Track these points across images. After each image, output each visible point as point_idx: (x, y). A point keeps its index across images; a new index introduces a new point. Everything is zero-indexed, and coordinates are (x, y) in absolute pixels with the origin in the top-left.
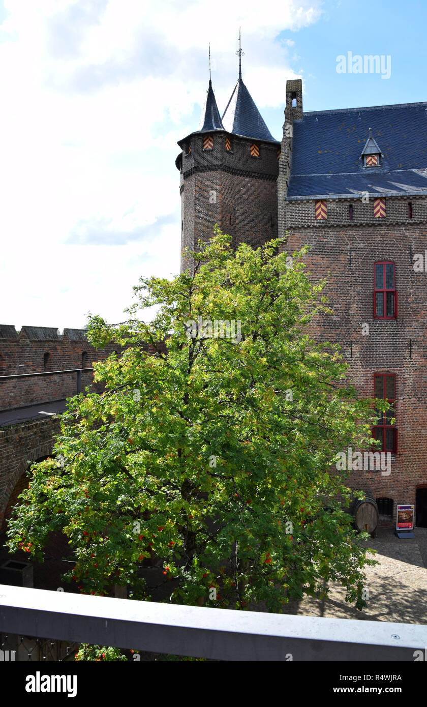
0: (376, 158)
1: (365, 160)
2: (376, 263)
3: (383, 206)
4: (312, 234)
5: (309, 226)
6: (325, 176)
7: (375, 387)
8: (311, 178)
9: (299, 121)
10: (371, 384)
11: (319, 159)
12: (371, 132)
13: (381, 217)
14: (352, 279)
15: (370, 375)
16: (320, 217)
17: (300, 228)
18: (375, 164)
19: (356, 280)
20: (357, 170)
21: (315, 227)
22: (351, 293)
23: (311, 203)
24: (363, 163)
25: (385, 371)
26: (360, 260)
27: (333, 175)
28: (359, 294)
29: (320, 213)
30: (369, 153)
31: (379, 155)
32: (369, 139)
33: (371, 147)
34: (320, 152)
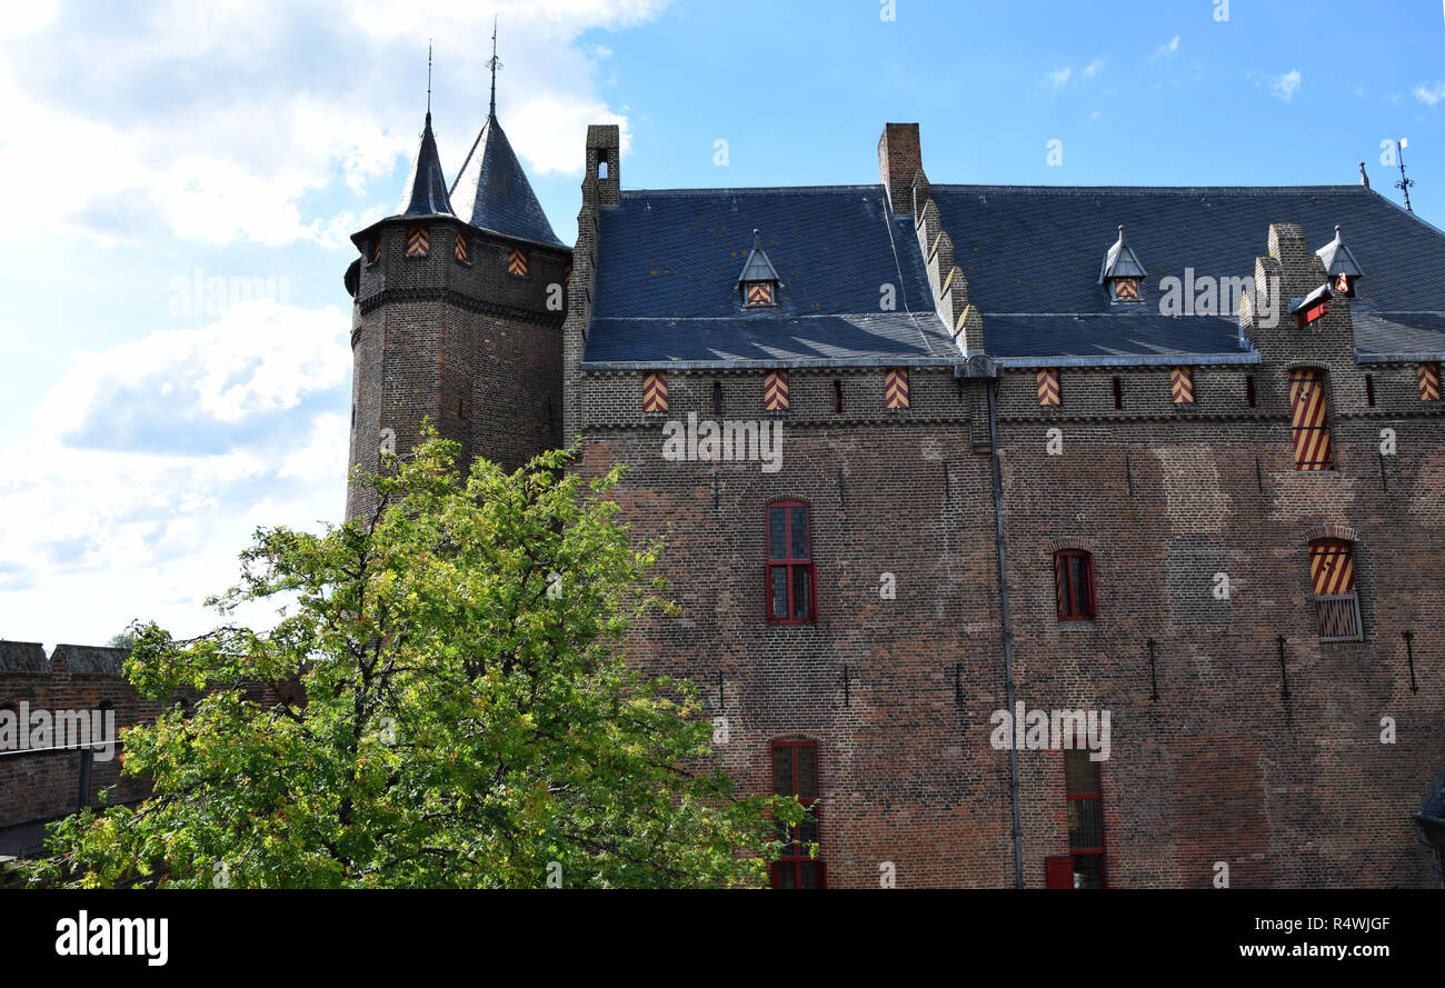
0: (768, 289)
1: (746, 291)
2: (769, 504)
3: (784, 387)
4: (635, 441)
5: (629, 426)
6: (665, 322)
7: (775, 771)
8: (634, 326)
9: (612, 207)
10: (766, 766)
11: (653, 287)
12: (757, 237)
13: (779, 408)
14: (722, 539)
15: (763, 747)
16: (652, 407)
17: (611, 429)
18: (766, 301)
19: (729, 540)
20: (731, 311)
21: (643, 426)
22: (719, 569)
23: (634, 376)
24: (743, 299)
25: (794, 737)
26: (738, 499)
27: (681, 321)
28: (735, 569)
29: (653, 399)
30: (755, 278)
31: (774, 283)
32: (753, 252)
33: (758, 266)
34: (653, 273)
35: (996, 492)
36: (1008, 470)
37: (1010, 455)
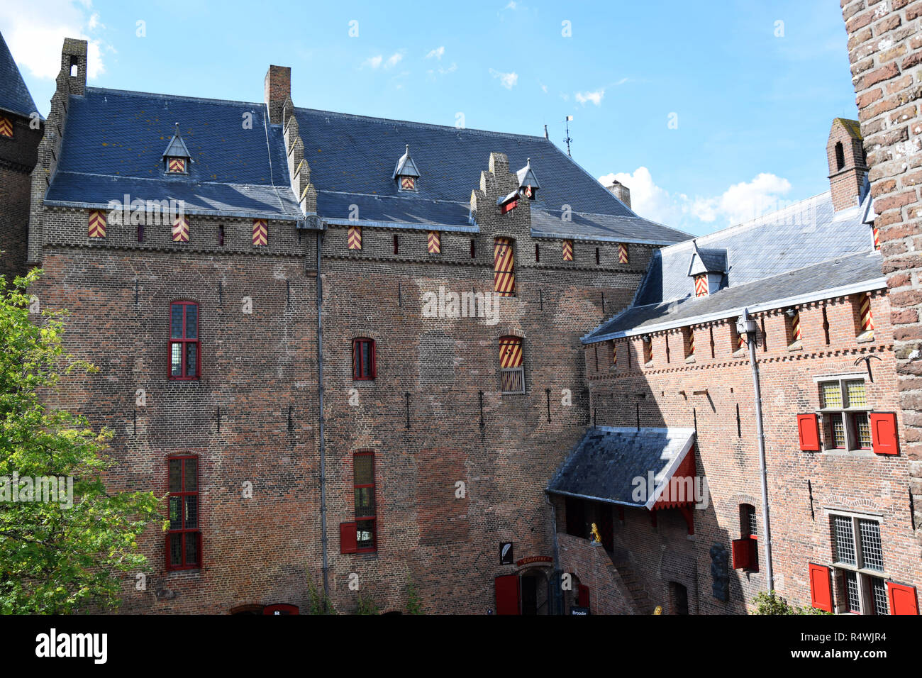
0: (183, 162)
1: (168, 163)
2: (172, 303)
4: (81, 256)
5: (77, 246)
6: (110, 178)
7: (170, 475)
8: (88, 179)
9: (79, 97)
10: (164, 472)
11: (103, 154)
12: (177, 127)
13: (182, 240)
14: (139, 324)
15: (162, 459)
16: (95, 234)
17: (64, 247)
18: (181, 170)
19: (144, 325)
20: (156, 175)
21: (87, 247)
22: (136, 343)
23: (82, 213)
24: (165, 167)
25: (183, 453)
26: (151, 298)
27: (122, 179)
28: (147, 344)
29: (96, 229)
30: (174, 155)
31: (187, 159)
32: (174, 137)
33: (177, 147)
34: (104, 144)
35: (319, 300)
36: (327, 288)
37: (329, 279)
